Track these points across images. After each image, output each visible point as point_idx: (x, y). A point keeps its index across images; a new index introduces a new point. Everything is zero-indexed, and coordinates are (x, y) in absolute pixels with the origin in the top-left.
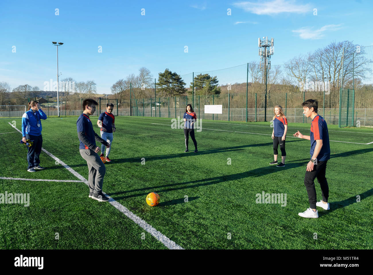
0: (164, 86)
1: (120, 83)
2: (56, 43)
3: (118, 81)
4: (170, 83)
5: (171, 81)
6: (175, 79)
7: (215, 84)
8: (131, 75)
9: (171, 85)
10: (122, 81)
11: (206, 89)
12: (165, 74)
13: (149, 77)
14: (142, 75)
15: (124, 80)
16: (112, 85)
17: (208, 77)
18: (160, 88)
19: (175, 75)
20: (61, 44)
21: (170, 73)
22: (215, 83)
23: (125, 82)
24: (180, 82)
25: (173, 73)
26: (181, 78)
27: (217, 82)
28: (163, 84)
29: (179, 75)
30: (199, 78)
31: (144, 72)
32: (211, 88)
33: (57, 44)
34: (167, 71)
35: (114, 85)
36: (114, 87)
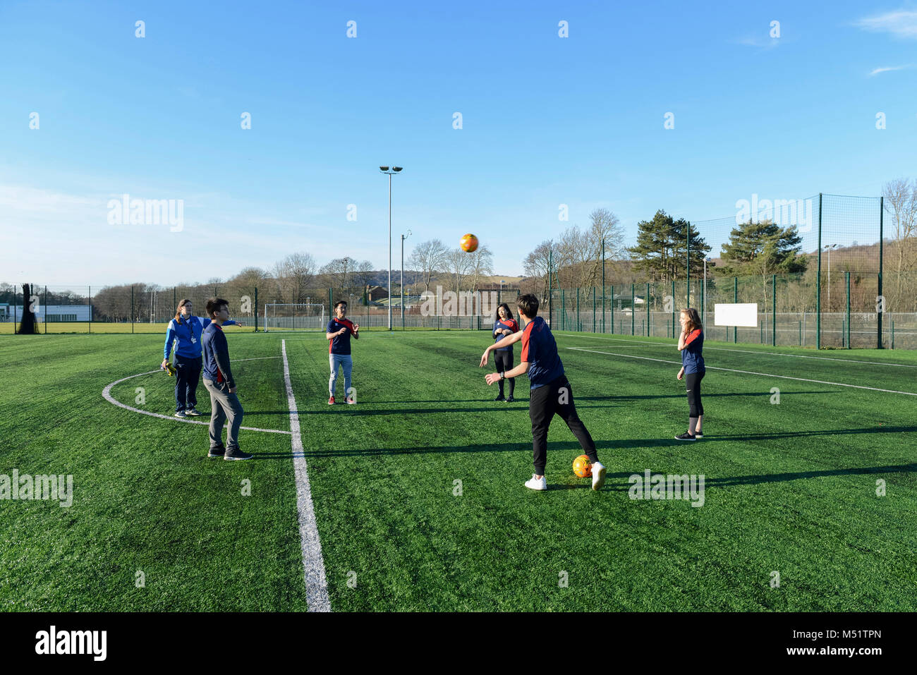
0: (651, 254)
1: (546, 251)
2: (387, 169)
3: (541, 244)
4: (669, 246)
5: (671, 241)
6: (681, 237)
7: (789, 247)
8: (571, 229)
9: (670, 251)
10: (550, 243)
11: (763, 258)
12: (654, 223)
13: (614, 233)
14: (597, 227)
15: (554, 243)
16: (527, 256)
17: (771, 230)
18: (641, 259)
19: (682, 224)
20: (398, 169)
21: (669, 221)
22: (792, 244)
23: (558, 246)
24: (696, 244)
25: (675, 220)
26: (698, 234)
27: (798, 240)
28: (648, 248)
29: (694, 226)
30: (746, 231)
31: (602, 221)
32: (778, 258)
33: (390, 170)
34: (661, 216)
35: (531, 256)
36: (532, 259)
